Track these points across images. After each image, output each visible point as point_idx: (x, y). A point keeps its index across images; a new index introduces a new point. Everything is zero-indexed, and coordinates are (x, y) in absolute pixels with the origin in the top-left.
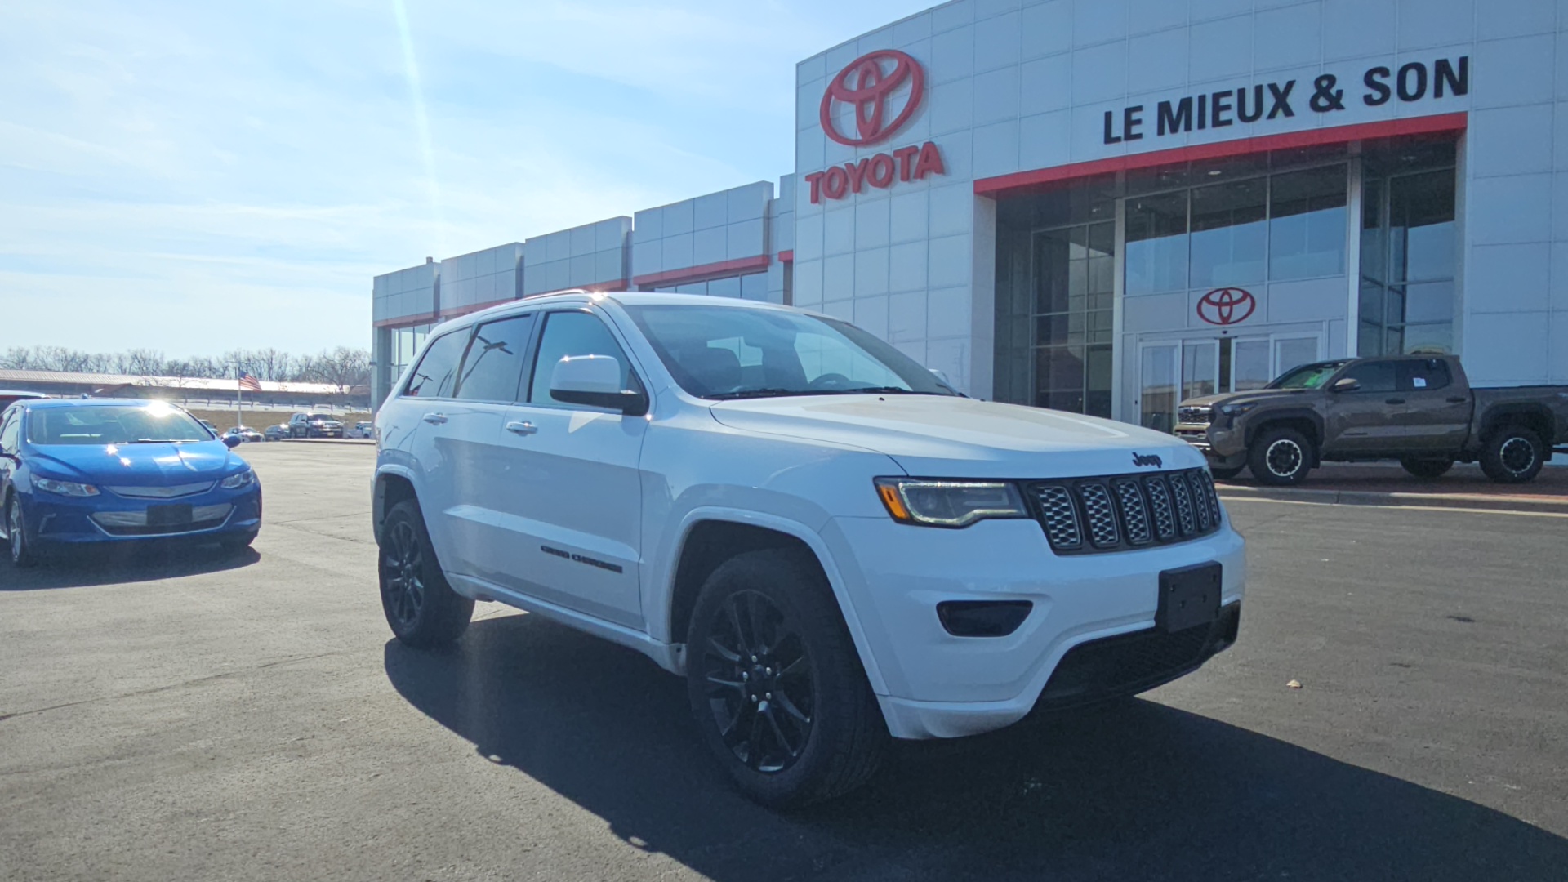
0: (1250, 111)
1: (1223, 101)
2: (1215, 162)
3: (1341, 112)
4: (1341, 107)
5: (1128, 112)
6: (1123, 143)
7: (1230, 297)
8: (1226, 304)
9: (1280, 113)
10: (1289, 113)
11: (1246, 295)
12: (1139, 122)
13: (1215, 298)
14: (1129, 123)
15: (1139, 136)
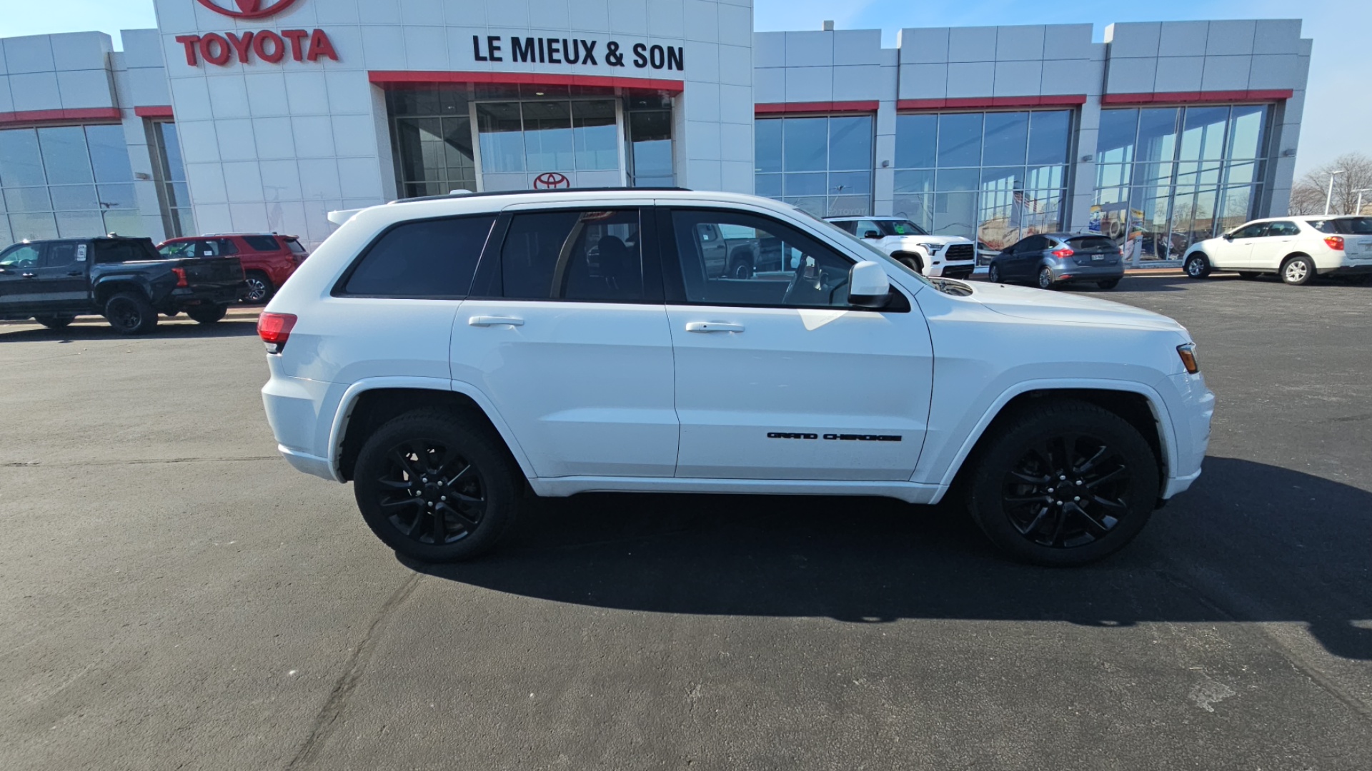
0: (572, 57)
1: (555, 46)
2: (540, 87)
3: (622, 68)
4: (622, 65)
5: (491, 39)
6: (489, 62)
7: (554, 179)
8: (552, 183)
9: (589, 61)
10: (594, 62)
11: (563, 178)
12: (498, 48)
13: (545, 178)
14: (492, 49)
15: (500, 59)
